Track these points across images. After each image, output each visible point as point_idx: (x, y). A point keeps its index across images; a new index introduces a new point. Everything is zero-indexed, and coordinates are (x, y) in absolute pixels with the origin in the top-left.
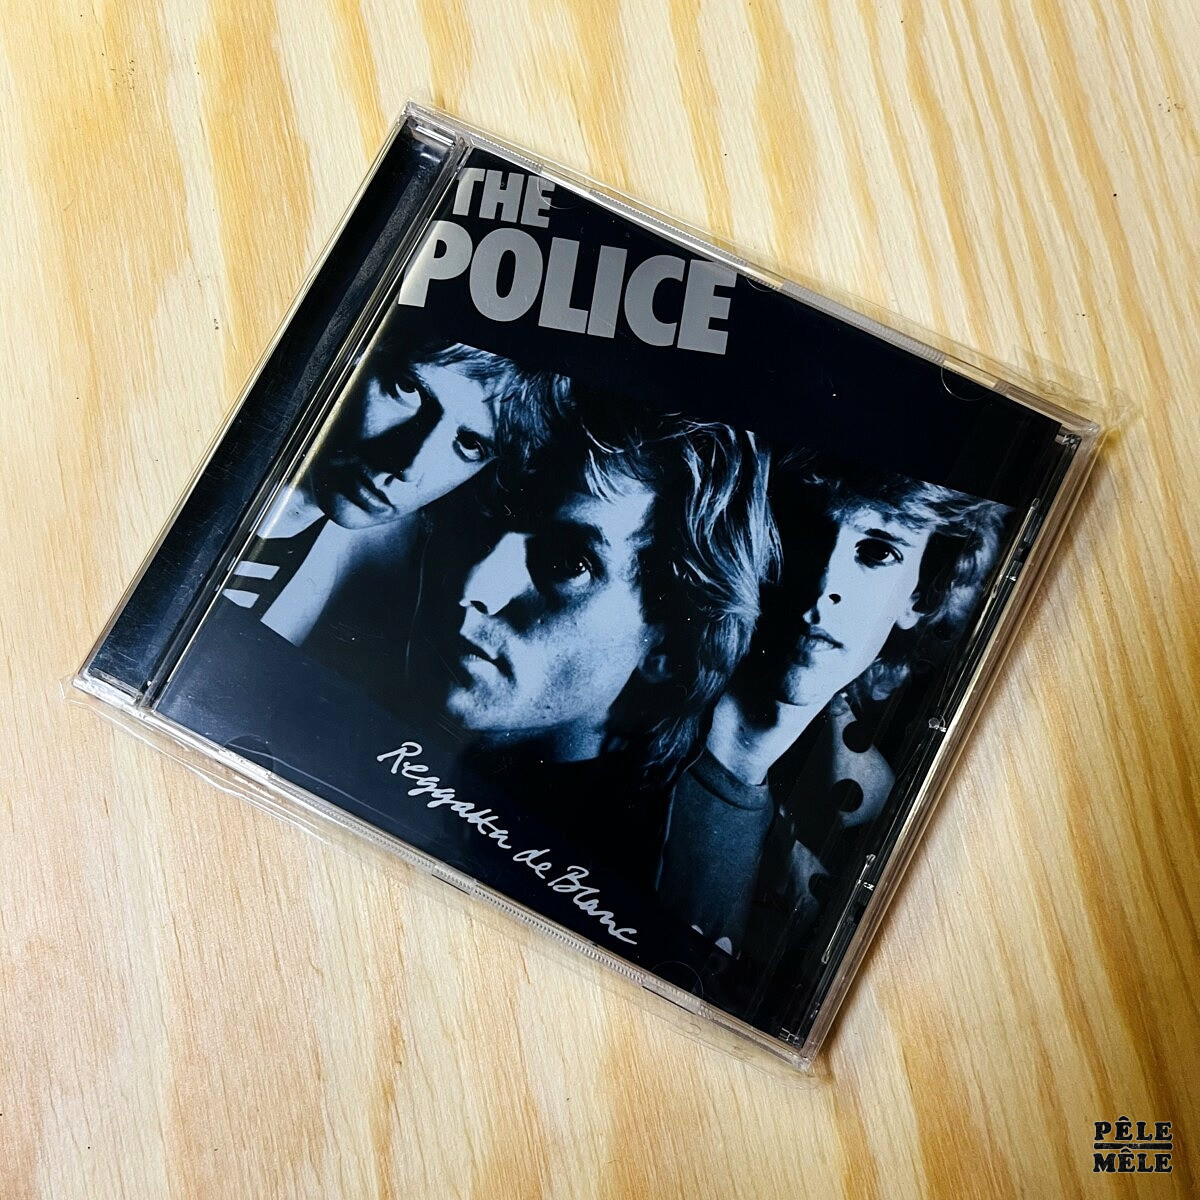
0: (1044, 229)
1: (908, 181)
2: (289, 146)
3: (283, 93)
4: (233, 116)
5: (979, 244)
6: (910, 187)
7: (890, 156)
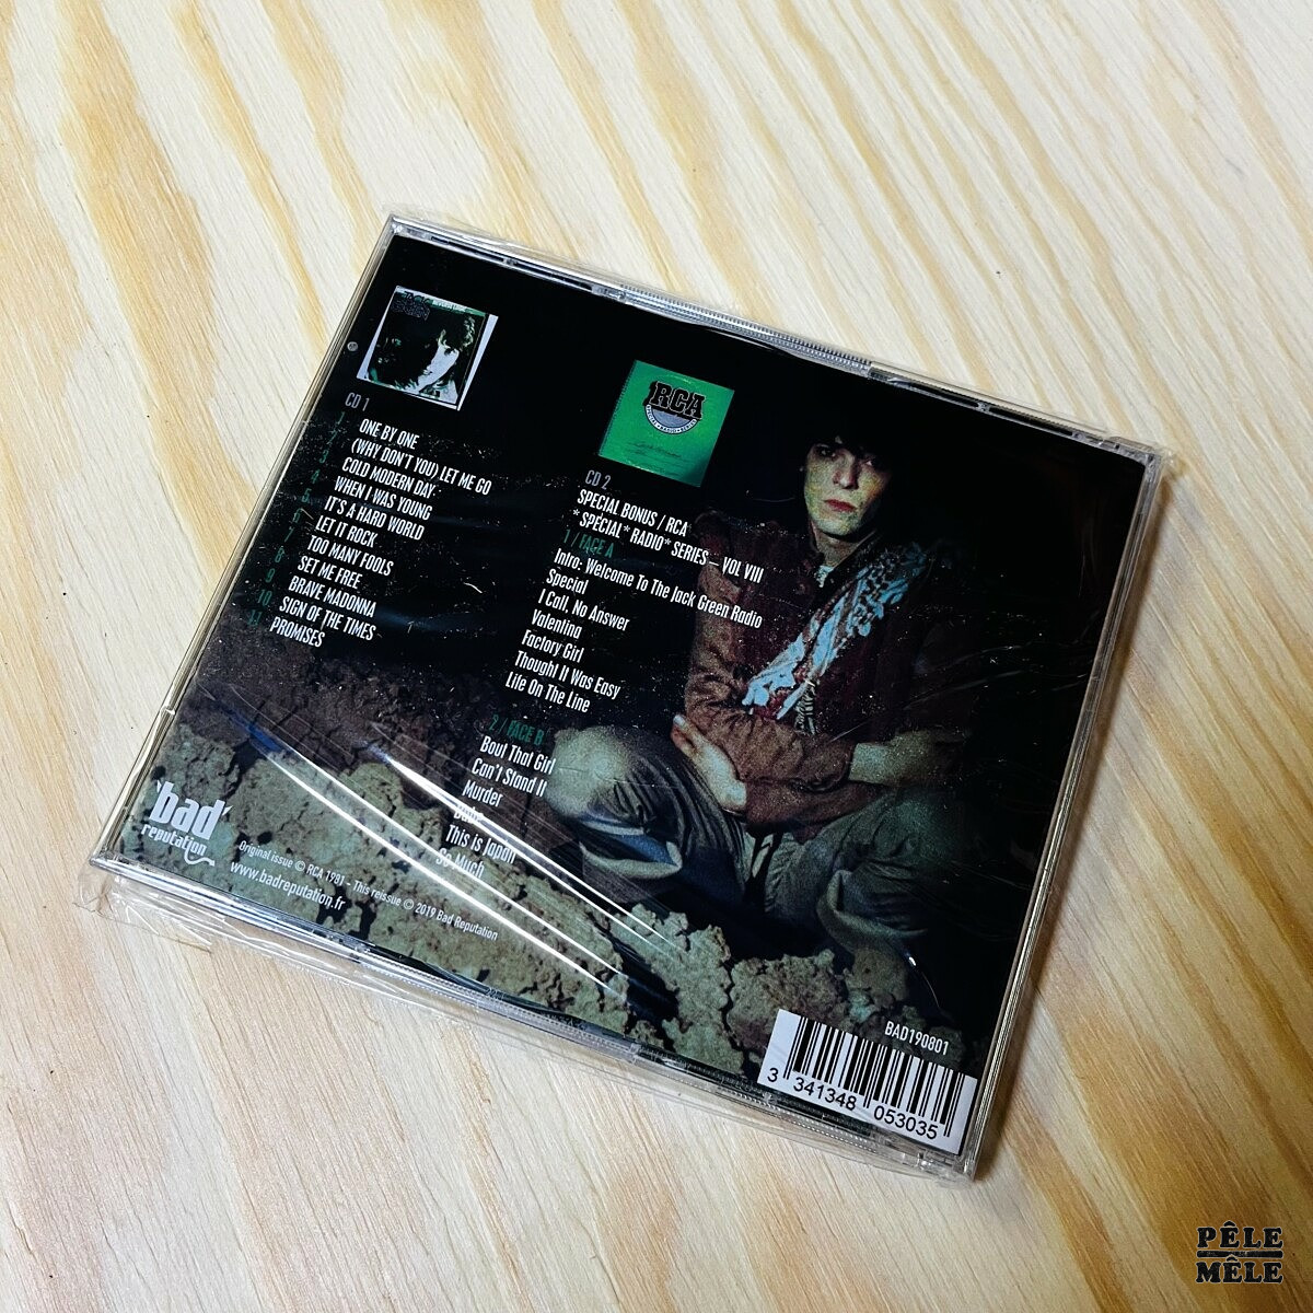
0: (949, 131)
1: (805, 111)
2: (174, 203)
3: (157, 154)
4: (111, 187)
5: (891, 156)
6: (808, 118)
7: (782, 94)
